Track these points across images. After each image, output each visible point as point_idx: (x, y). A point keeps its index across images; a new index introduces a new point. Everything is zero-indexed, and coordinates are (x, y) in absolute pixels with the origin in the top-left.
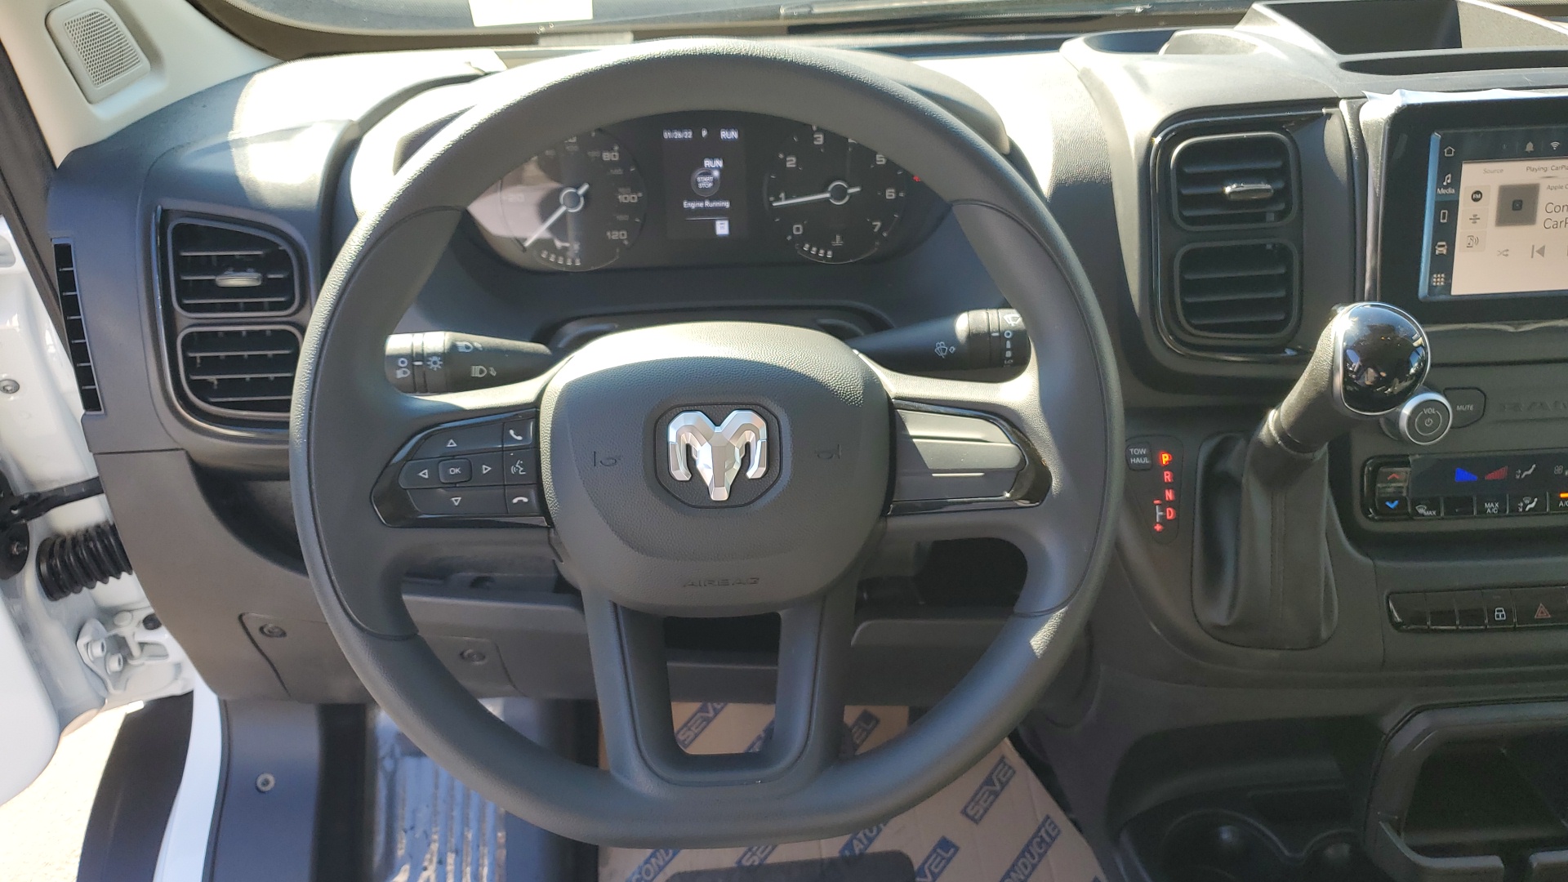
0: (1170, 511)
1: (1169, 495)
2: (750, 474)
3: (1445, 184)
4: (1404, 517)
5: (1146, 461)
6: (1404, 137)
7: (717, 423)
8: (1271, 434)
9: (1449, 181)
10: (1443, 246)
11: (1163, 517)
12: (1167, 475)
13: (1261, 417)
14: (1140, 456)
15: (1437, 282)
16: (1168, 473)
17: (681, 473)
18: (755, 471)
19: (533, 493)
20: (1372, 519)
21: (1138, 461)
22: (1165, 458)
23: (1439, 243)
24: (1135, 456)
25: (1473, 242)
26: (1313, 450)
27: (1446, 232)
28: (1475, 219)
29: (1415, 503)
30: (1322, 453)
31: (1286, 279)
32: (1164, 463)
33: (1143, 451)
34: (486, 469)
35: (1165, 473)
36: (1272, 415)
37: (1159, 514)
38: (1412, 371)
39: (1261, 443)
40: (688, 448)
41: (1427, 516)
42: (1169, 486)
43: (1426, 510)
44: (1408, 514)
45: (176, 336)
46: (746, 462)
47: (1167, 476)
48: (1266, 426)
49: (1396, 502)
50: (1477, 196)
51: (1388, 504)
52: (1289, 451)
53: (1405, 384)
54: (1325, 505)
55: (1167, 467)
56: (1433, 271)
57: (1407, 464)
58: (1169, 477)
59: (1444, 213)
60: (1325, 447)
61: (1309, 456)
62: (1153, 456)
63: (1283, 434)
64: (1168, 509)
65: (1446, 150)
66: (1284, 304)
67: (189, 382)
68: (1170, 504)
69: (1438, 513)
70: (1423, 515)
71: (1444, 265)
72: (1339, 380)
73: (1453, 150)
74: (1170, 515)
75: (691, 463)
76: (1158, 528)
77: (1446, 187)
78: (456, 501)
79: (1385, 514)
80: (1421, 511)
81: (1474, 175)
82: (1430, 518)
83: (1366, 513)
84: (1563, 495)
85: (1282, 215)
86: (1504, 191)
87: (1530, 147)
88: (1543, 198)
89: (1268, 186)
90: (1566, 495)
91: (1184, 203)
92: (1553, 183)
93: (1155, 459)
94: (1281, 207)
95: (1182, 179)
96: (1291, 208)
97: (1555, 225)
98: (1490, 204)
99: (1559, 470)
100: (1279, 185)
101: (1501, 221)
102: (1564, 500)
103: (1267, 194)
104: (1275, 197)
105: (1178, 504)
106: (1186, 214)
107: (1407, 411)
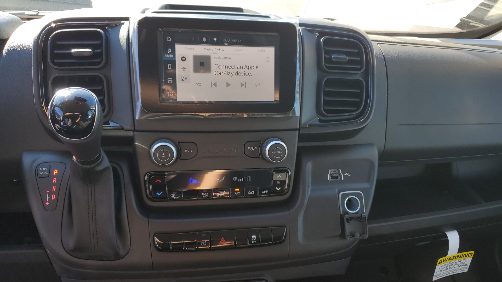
0: (53, 196)
1: (54, 189)
3: (168, 52)
4: (166, 200)
5: (46, 173)
6: (144, 31)
9: (170, 52)
10: (171, 80)
11: (50, 199)
14: (44, 171)
15: (170, 95)
20: (150, 200)
21: (42, 173)
22: (55, 172)
23: (169, 78)
24: (41, 171)
25: (184, 79)
27: (172, 74)
28: (184, 69)
29: (169, 193)
32: (54, 174)
33: (46, 169)
37: (48, 197)
41: (176, 199)
43: (175, 197)
44: (167, 198)
49: (161, 193)
50: (183, 59)
55: (55, 176)
56: (167, 90)
59: (170, 65)
64: (53, 195)
65: (167, 38)
68: (54, 193)
69: (181, 197)
70: (173, 199)
71: (172, 87)
73: (171, 38)
74: (53, 198)
76: (47, 204)
77: (169, 54)
80: (173, 197)
81: (181, 50)
82: (177, 200)
83: (148, 198)
84: (236, 190)
85: (99, 63)
86: (196, 58)
87: (204, 40)
88: (213, 62)
89: (90, 50)
90: (238, 190)
91: (54, 56)
92: (217, 56)
93: (50, 171)
94: (99, 60)
95: (55, 46)
96: (102, 61)
97: (220, 74)
98: (190, 63)
99: (235, 179)
100: (98, 51)
101: (196, 70)
102: (237, 192)
103: (90, 54)
104: (94, 55)
105: (58, 193)
106: (55, 61)
107: (153, 150)
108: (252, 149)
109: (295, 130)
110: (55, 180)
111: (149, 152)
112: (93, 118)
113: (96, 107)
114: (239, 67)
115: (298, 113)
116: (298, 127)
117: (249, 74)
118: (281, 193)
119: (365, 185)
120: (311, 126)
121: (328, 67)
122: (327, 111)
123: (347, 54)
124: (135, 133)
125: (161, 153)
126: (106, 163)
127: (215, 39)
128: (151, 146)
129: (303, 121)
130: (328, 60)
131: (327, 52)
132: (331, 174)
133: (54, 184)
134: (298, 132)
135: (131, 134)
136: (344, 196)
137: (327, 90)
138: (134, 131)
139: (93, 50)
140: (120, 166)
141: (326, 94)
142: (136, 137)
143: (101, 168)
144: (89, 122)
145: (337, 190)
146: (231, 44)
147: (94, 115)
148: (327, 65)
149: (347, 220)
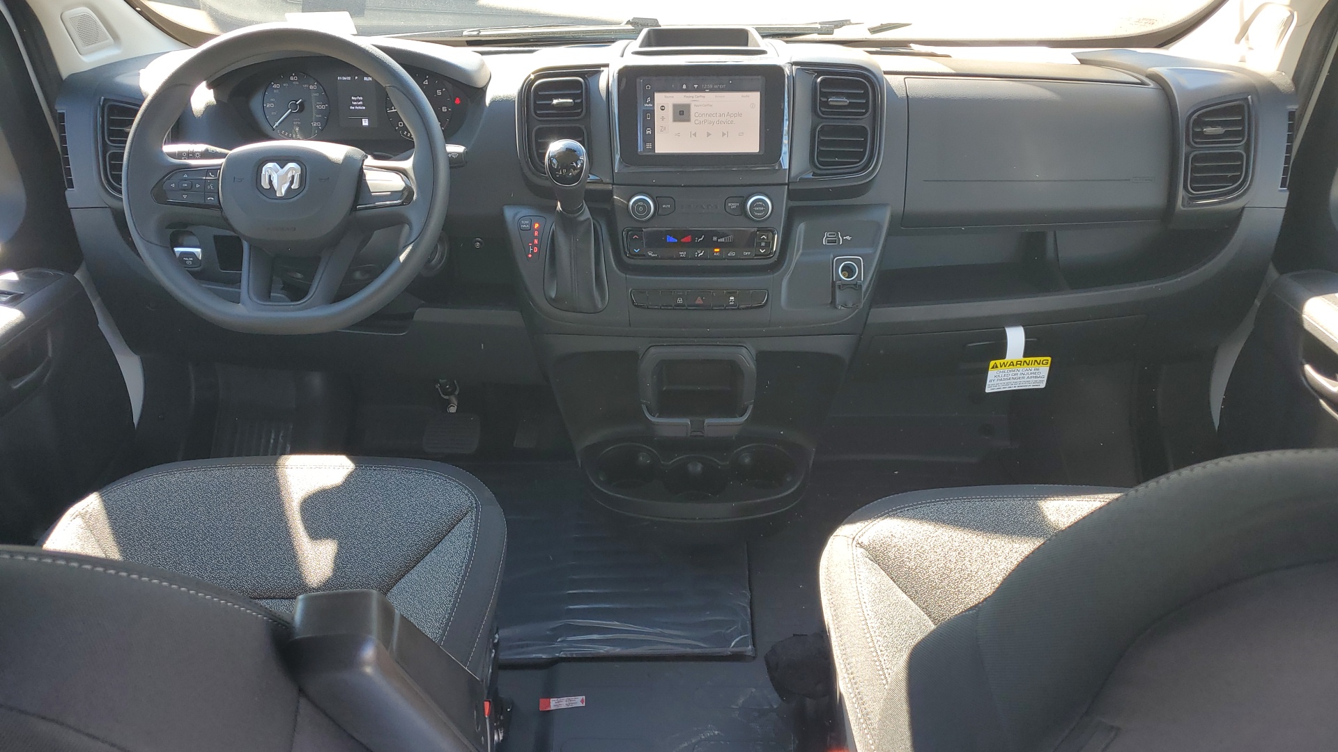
1: (536, 241)
2: (292, 187)
3: (647, 102)
4: (643, 257)
5: (527, 226)
6: (624, 81)
7: (282, 167)
9: (649, 101)
10: (649, 130)
11: (533, 251)
14: (525, 224)
15: (648, 146)
16: (537, 232)
17: (265, 185)
18: (295, 186)
19: (216, 197)
20: (629, 257)
21: (524, 226)
22: (537, 225)
25: (663, 129)
27: (651, 124)
28: (663, 118)
32: (535, 228)
33: (527, 222)
34: (198, 186)
37: (531, 250)
40: (270, 176)
41: (653, 256)
43: (652, 254)
44: (644, 255)
45: (107, 152)
46: (292, 182)
49: (639, 250)
50: (663, 108)
51: (635, 250)
56: (645, 142)
59: (649, 115)
64: (536, 248)
65: (647, 87)
67: (111, 174)
68: (536, 245)
69: (658, 256)
70: (651, 256)
71: (651, 139)
73: (650, 87)
75: (270, 182)
76: (530, 256)
77: (648, 104)
78: (185, 196)
79: (634, 255)
80: (650, 254)
81: (660, 98)
83: (626, 254)
84: (716, 250)
85: (579, 114)
86: (675, 106)
87: (684, 87)
88: (693, 110)
89: (571, 101)
90: (718, 250)
91: (537, 107)
92: (697, 103)
93: (531, 225)
94: (579, 111)
95: (537, 97)
96: (582, 111)
97: (700, 123)
98: (669, 112)
99: (715, 239)
100: (579, 101)
101: (675, 120)
102: (716, 252)
103: (571, 105)
104: (575, 106)
105: (539, 246)
106: (538, 112)
107: (631, 203)
108: (734, 205)
109: (785, 184)
110: (536, 234)
111: (628, 205)
112: (582, 168)
113: (584, 158)
114: (720, 115)
115: (786, 166)
116: (787, 181)
117: (732, 122)
118: (765, 256)
119: (869, 251)
120: (802, 180)
121: (823, 113)
122: (821, 163)
123: (849, 96)
124: (614, 186)
125: (639, 206)
126: (587, 214)
127: (696, 86)
128: (629, 201)
129: (793, 174)
130: (826, 104)
131: (823, 94)
132: (827, 237)
133: (536, 238)
134: (787, 187)
135: (610, 187)
136: (839, 262)
137: (822, 138)
138: (613, 184)
139: (574, 100)
140: (598, 222)
141: (822, 143)
142: (615, 191)
143: (582, 218)
144: (578, 171)
145: (832, 256)
146: (712, 90)
147: (582, 164)
148: (824, 110)
149: (839, 286)
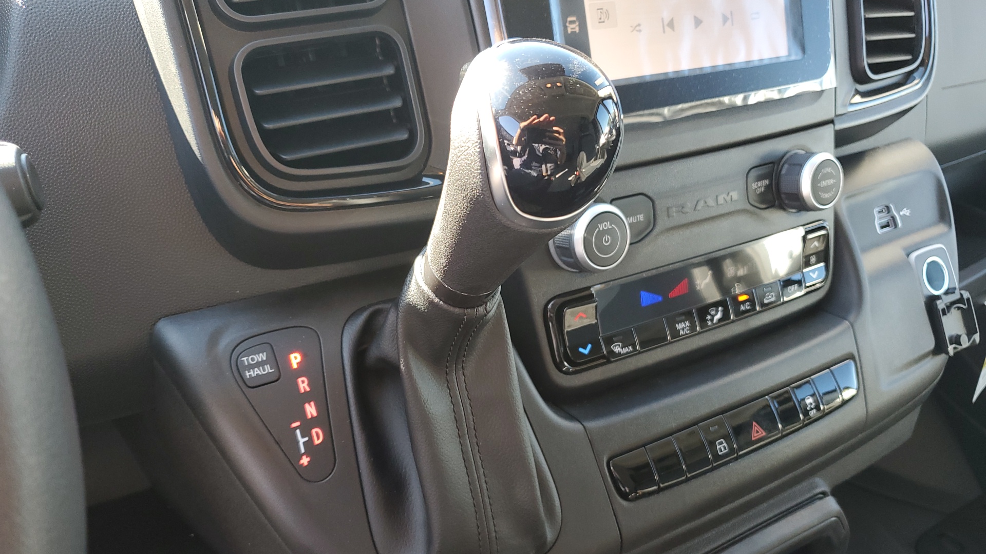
0: (317, 434)
1: (311, 410)
4: (602, 361)
5: (268, 369)
8: (422, 292)
10: (573, 23)
11: (309, 444)
12: (303, 382)
13: (405, 270)
14: (260, 364)
16: (304, 379)
20: (567, 373)
21: (257, 372)
22: (295, 359)
23: (569, 19)
24: (251, 367)
25: (603, 16)
26: (483, 301)
27: (574, 5)
29: (609, 341)
30: (495, 304)
31: (397, 84)
32: (295, 366)
33: (262, 357)
35: (300, 380)
36: (419, 264)
37: (302, 441)
38: (603, 140)
39: (412, 308)
42: (308, 397)
43: (622, 348)
44: (604, 357)
47: (303, 385)
48: (413, 281)
49: (589, 346)
51: (581, 350)
52: (451, 309)
53: (597, 163)
54: (514, 369)
55: (299, 372)
57: (589, 298)
58: (305, 384)
60: (498, 296)
61: (481, 309)
62: (278, 361)
63: (438, 289)
64: (316, 430)
66: (404, 117)
68: (314, 423)
70: (619, 354)
72: (498, 174)
74: (318, 439)
76: (305, 460)
79: (579, 364)
80: (617, 349)
82: (628, 356)
83: (559, 367)
84: (741, 298)
102: (743, 303)
105: (325, 422)
107: (580, 231)
108: (761, 186)
109: (830, 122)
116: (833, 115)
125: (601, 234)
129: (840, 98)
132: (878, 219)
134: (832, 126)
136: (920, 262)
149: (943, 311)
